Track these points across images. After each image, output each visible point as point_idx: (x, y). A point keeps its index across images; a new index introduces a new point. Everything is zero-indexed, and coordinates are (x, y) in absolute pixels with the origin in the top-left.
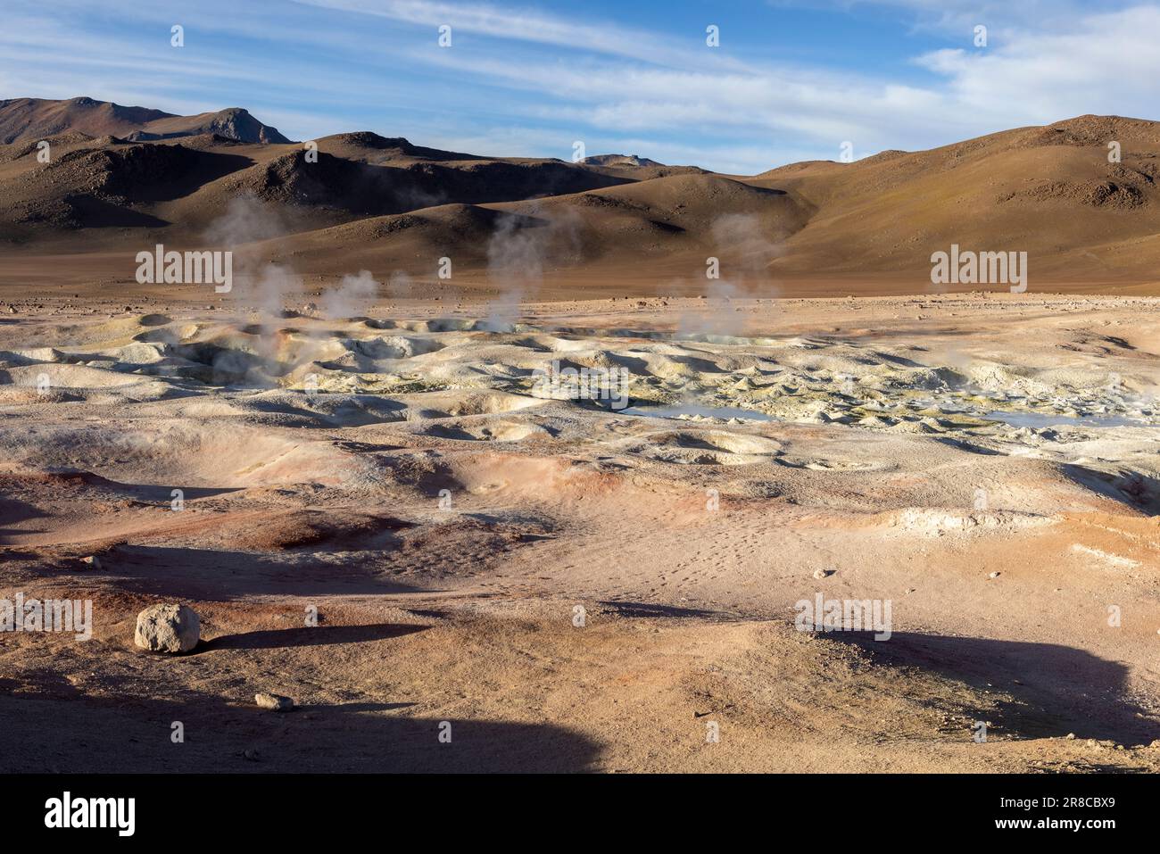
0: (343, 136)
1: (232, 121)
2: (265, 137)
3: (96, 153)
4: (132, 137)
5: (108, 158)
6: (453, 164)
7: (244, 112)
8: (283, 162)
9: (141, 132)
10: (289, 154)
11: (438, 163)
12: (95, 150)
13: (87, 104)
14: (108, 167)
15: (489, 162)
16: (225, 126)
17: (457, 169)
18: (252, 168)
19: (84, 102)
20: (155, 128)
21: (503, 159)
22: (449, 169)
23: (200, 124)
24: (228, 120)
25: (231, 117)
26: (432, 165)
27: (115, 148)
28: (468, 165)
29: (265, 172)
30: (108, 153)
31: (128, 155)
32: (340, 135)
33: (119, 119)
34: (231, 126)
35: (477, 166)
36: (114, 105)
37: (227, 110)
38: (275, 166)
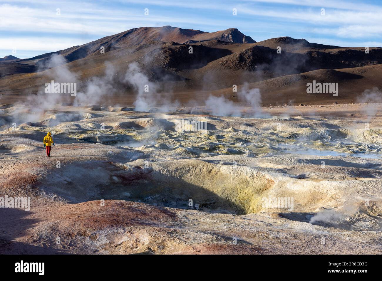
0: (275, 39)
1: (231, 34)
2: (245, 41)
3: (165, 49)
4: (187, 43)
5: (170, 51)
6: (327, 51)
7: (236, 30)
8: (247, 51)
9: (191, 40)
10: (249, 48)
11: (320, 51)
12: (165, 48)
13: (169, 28)
14: (170, 55)
15: (345, 49)
16: (228, 36)
17: (329, 53)
18: (233, 55)
19: (168, 28)
20: (197, 38)
21: (353, 48)
22: (325, 53)
23: (217, 36)
24: (229, 34)
25: (231, 32)
26: (317, 52)
27: (173, 47)
28: (335, 51)
29: (238, 56)
30: (171, 49)
31: (179, 50)
32: (274, 39)
33: (182, 35)
34: (230, 36)
35: (339, 52)
36: (180, 29)
37: (229, 29)
38: (242, 53)
